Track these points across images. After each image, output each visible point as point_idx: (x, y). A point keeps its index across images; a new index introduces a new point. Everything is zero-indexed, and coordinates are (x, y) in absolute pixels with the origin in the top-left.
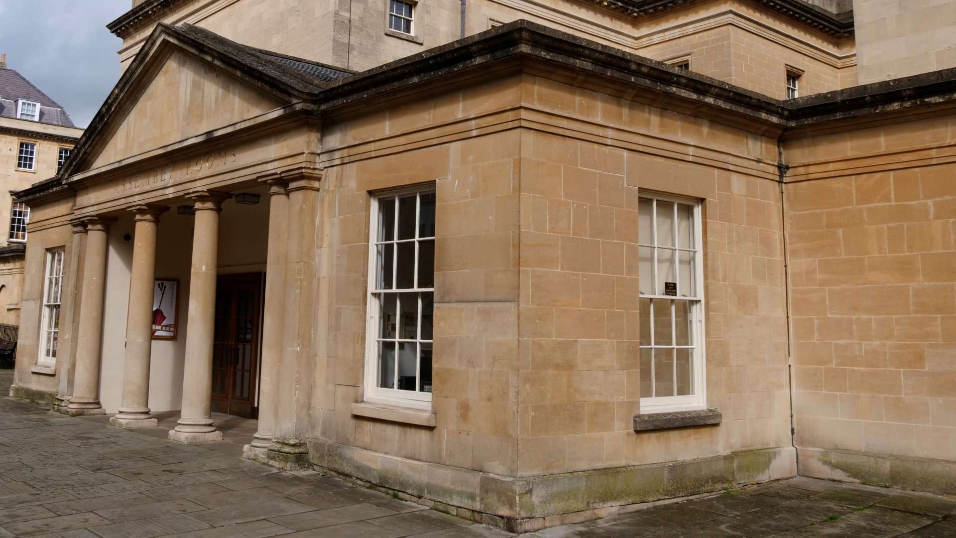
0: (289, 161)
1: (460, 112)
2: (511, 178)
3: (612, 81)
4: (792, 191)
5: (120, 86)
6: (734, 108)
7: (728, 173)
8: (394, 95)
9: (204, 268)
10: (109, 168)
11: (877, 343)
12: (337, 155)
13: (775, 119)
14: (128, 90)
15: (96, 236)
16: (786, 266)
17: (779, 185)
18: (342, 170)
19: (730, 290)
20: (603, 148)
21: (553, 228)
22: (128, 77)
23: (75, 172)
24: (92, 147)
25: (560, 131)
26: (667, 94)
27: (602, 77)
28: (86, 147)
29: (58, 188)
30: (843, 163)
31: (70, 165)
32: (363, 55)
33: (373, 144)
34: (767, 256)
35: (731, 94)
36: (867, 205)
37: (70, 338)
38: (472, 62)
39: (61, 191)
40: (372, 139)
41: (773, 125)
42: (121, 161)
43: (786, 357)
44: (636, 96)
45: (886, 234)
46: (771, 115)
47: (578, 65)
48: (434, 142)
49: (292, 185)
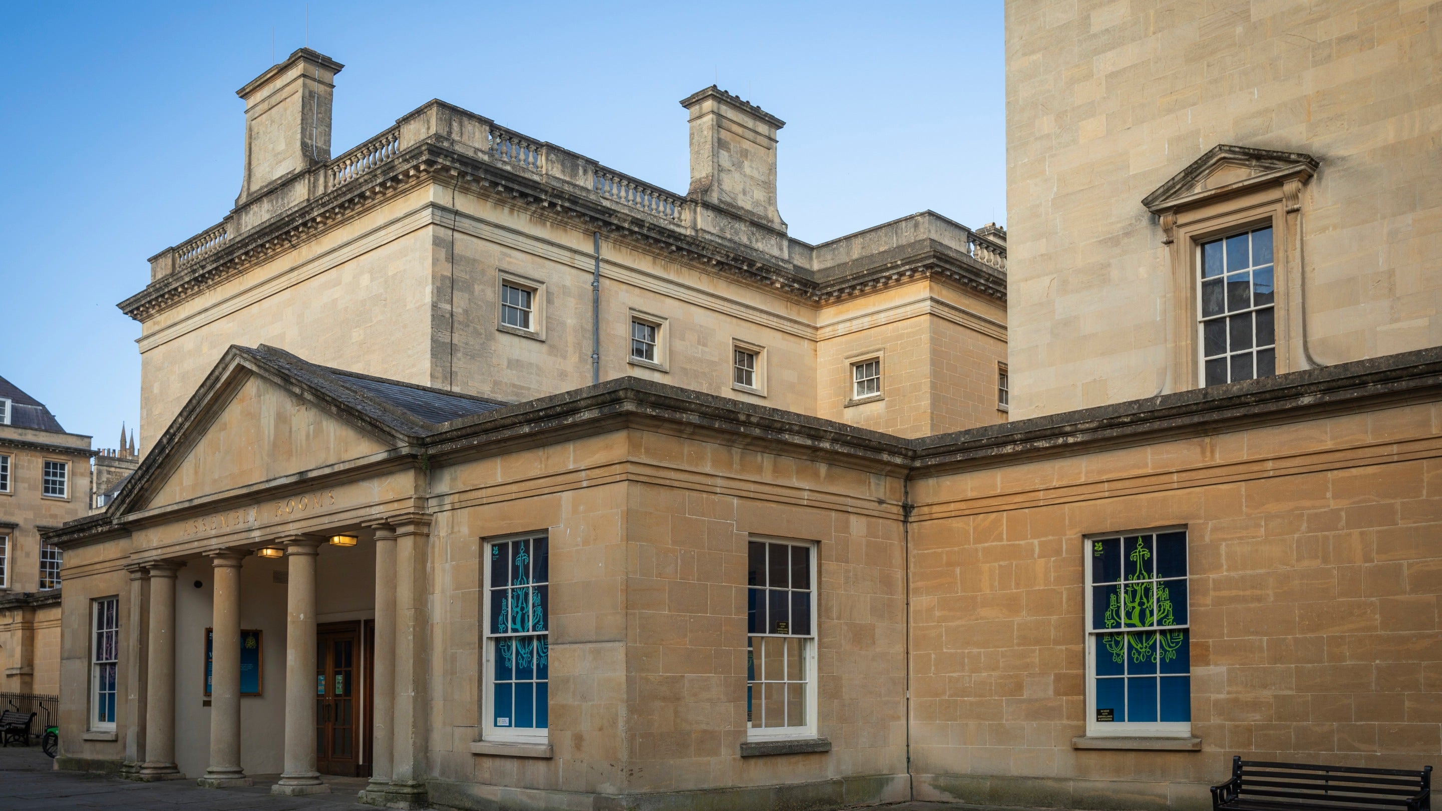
0: (396, 506)
1: (571, 462)
2: (619, 528)
3: (721, 431)
4: (916, 531)
5: (185, 414)
6: (852, 451)
7: (846, 515)
8: (505, 442)
9: (302, 616)
10: (176, 507)
11: (984, 674)
12: (448, 500)
13: (898, 460)
14: (195, 418)
15: (158, 585)
16: (907, 604)
17: (903, 526)
18: (453, 516)
19: (845, 628)
20: (713, 497)
21: (660, 574)
22: (194, 405)
23: (129, 511)
24: (150, 482)
25: (668, 482)
26: (779, 442)
27: (711, 428)
28: (143, 482)
29: (106, 528)
30: (963, 503)
31: (123, 502)
32: (469, 357)
33: (484, 490)
34: (887, 594)
35: (849, 438)
36: (982, 545)
37: (137, 697)
38: (581, 417)
39: (109, 531)
40: (483, 486)
41: (897, 465)
42: (191, 500)
43: (903, 691)
44: (748, 444)
45: (997, 572)
46: (893, 456)
47: (684, 420)
48: (546, 491)
49: (400, 530)
